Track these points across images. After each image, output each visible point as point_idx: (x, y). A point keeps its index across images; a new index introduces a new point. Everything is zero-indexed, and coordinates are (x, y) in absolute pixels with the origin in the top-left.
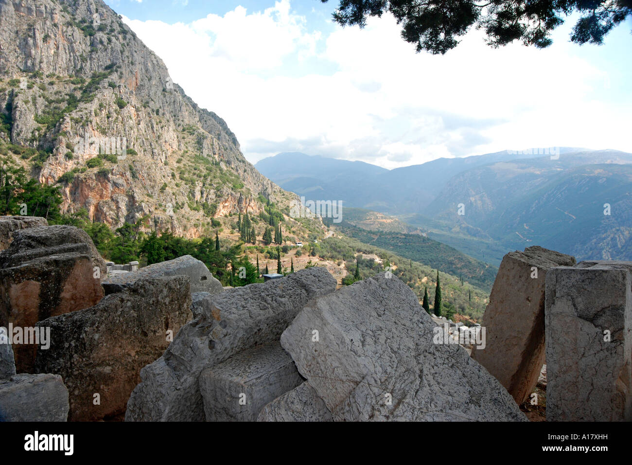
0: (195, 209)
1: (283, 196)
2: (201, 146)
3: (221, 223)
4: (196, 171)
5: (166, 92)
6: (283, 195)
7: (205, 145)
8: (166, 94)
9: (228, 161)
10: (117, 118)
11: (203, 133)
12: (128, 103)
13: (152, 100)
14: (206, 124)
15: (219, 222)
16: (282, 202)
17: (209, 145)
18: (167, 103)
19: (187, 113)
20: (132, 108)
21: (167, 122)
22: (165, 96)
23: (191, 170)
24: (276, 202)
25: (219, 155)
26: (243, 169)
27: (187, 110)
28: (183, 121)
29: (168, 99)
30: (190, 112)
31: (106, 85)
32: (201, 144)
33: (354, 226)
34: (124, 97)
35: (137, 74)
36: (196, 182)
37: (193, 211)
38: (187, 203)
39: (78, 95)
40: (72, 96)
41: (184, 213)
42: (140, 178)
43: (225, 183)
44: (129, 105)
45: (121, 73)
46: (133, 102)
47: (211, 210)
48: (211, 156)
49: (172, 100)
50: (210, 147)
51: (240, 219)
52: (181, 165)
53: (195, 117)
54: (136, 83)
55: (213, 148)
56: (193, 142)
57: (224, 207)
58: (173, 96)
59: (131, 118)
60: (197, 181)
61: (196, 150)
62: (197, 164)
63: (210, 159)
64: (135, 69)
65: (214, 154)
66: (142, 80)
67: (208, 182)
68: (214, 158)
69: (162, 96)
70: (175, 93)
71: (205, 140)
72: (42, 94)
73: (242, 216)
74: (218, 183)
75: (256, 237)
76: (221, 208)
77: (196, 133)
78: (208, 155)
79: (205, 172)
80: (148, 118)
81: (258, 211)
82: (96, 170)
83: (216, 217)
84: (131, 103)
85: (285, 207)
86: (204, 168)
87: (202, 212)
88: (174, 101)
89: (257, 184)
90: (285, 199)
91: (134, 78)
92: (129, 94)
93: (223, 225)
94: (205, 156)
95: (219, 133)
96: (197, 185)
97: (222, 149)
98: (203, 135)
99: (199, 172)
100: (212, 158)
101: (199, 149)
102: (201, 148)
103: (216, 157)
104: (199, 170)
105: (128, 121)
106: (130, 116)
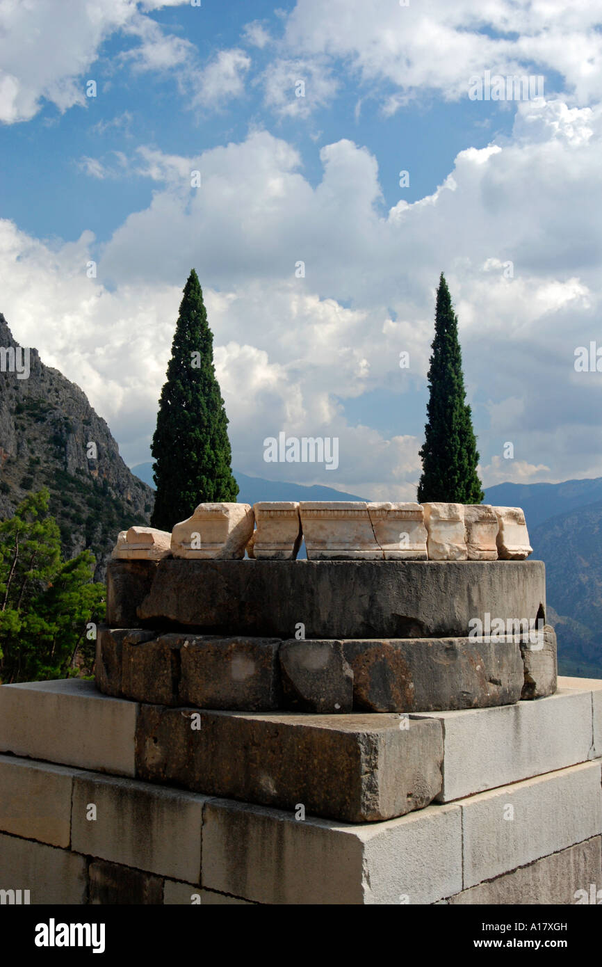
2: (63, 449)
4: (67, 509)
7: (71, 447)
9: (118, 485)
11: (66, 418)
14: (57, 397)
23: (57, 505)
25: (101, 472)
32: (64, 444)
36: (73, 536)
48: (86, 474)
53: (42, 381)
56: (43, 438)
60: (74, 533)
61: (53, 458)
62: (66, 492)
63: (84, 479)
65: (92, 468)
67: (98, 535)
68: (90, 477)
71: (71, 436)
77: (49, 418)
78: (78, 470)
79: (86, 513)
86: (82, 503)
94: (73, 473)
95: (87, 418)
96: (75, 542)
97: (106, 456)
98: (67, 424)
99: (73, 512)
100: (88, 477)
101: (61, 456)
102: (64, 454)
103: (95, 474)
104: (73, 506)
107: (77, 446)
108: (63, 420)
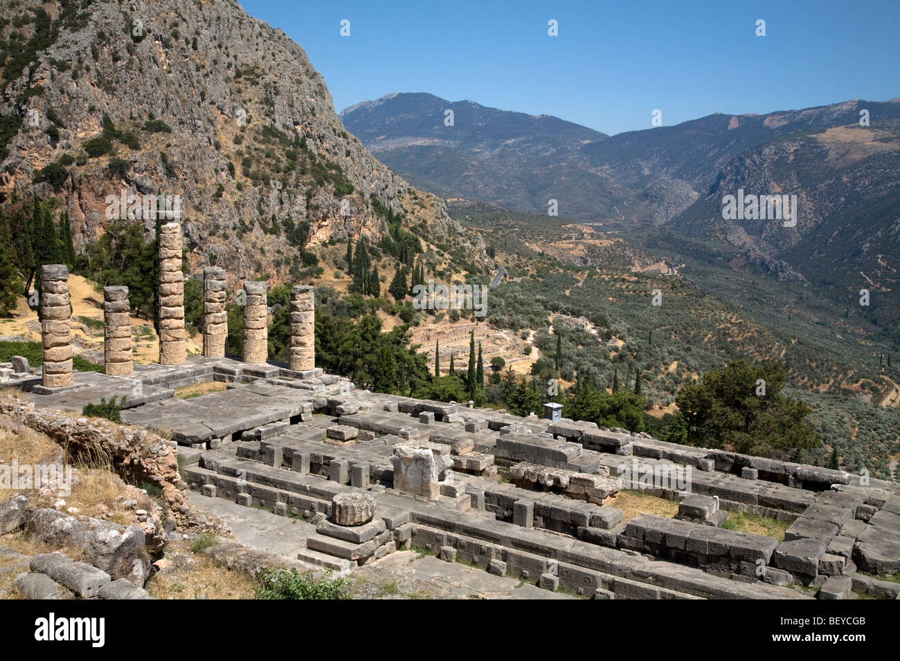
0: (272, 232)
1: (414, 201)
2: (272, 108)
3: (318, 256)
4: (269, 160)
6: (416, 198)
7: (278, 106)
9: (319, 136)
10: (131, 62)
11: (275, 82)
12: (149, 31)
13: (183, 18)
14: (274, 60)
15: (315, 256)
16: (413, 213)
17: (287, 107)
18: (205, 20)
19: (242, 42)
20: (157, 42)
21: (212, 63)
22: (200, 7)
23: (261, 157)
24: (403, 212)
25: (304, 126)
26: (344, 150)
27: (242, 36)
30: (248, 40)
32: (272, 105)
33: (539, 254)
36: (271, 182)
37: (269, 235)
38: (258, 219)
39: (53, 10)
40: (40, 13)
41: (254, 239)
42: (181, 177)
43: (321, 184)
46: (157, 30)
47: (299, 235)
48: (291, 128)
49: (215, 14)
50: (287, 110)
51: (349, 250)
52: (242, 147)
55: (293, 113)
56: (256, 99)
57: (320, 227)
58: (215, 7)
59: (155, 62)
60: (273, 179)
61: (263, 116)
62: (270, 146)
63: (290, 134)
65: (296, 123)
67: (292, 180)
68: (295, 131)
71: (278, 97)
73: (354, 246)
74: (311, 183)
75: (380, 283)
76: (315, 229)
77: (261, 82)
78: (284, 126)
79: (284, 162)
81: (378, 235)
82: (104, 161)
83: (309, 245)
85: (419, 223)
86: (282, 155)
87: (283, 238)
88: (218, 18)
89: (368, 178)
90: (418, 207)
93: (321, 260)
94: (280, 128)
96: (273, 186)
97: (308, 113)
98: (276, 88)
99: (274, 161)
100: (292, 130)
101: (269, 114)
102: (273, 113)
103: (299, 128)
104: (275, 157)
105: (150, 67)
106: (153, 58)
107: (284, 105)
108: (272, 84)
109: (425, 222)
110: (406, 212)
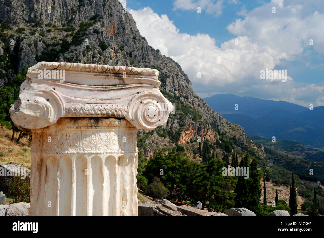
0: (162, 136)
1: (229, 128)
3: (185, 148)
5: (136, 39)
6: (230, 126)
7: (168, 83)
8: (136, 41)
9: (186, 96)
10: (100, 58)
11: (166, 73)
12: (109, 46)
13: (126, 45)
14: (166, 66)
15: (183, 148)
16: (229, 133)
17: (171, 83)
18: (137, 48)
19: (152, 57)
20: (112, 50)
21: (138, 62)
22: (135, 43)
24: (224, 132)
25: (179, 92)
26: (197, 104)
27: (152, 54)
28: (149, 63)
29: (137, 46)
30: (155, 56)
31: (92, 31)
33: (286, 156)
34: (105, 41)
35: (115, 24)
37: (160, 138)
38: (156, 130)
39: (70, 40)
40: (64, 41)
41: (153, 138)
43: (186, 114)
44: (109, 48)
45: (103, 23)
46: (113, 45)
47: (175, 137)
48: (173, 92)
49: (141, 46)
50: (172, 84)
51: (200, 146)
53: (159, 60)
54: (114, 31)
55: (174, 85)
57: (186, 135)
58: (141, 43)
59: (111, 58)
63: (172, 94)
64: (113, 20)
65: (175, 90)
66: (118, 29)
68: (175, 94)
69: (133, 43)
70: (143, 40)
71: (168, 79)
72: (42, 39)
74: (181, 114)
76: (184, 135)
78: (170, 91)
80: (123, 59)
81: (214, 139)
83: (179, 143)
84: (111, 45)
85: (232, 137)
87: (168, 139)
88: (142, 47)
89: (208, 117)
90: (231, 130)
91: (112, 27)
92: (109, 39)
93: (186, 150)
94: (168, 92)
95: (177, 73)
97: (181, 86)
98: (166, 75)
100: (174, 93)
103: (177, 92)
105: (108, 61)
106: (110, 57)
107: (170, 82)
108: (165, 73)
109: (235, 136)
110: (226, 132)
